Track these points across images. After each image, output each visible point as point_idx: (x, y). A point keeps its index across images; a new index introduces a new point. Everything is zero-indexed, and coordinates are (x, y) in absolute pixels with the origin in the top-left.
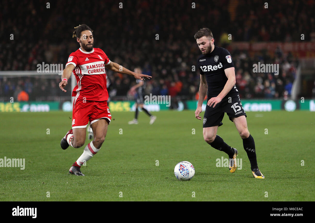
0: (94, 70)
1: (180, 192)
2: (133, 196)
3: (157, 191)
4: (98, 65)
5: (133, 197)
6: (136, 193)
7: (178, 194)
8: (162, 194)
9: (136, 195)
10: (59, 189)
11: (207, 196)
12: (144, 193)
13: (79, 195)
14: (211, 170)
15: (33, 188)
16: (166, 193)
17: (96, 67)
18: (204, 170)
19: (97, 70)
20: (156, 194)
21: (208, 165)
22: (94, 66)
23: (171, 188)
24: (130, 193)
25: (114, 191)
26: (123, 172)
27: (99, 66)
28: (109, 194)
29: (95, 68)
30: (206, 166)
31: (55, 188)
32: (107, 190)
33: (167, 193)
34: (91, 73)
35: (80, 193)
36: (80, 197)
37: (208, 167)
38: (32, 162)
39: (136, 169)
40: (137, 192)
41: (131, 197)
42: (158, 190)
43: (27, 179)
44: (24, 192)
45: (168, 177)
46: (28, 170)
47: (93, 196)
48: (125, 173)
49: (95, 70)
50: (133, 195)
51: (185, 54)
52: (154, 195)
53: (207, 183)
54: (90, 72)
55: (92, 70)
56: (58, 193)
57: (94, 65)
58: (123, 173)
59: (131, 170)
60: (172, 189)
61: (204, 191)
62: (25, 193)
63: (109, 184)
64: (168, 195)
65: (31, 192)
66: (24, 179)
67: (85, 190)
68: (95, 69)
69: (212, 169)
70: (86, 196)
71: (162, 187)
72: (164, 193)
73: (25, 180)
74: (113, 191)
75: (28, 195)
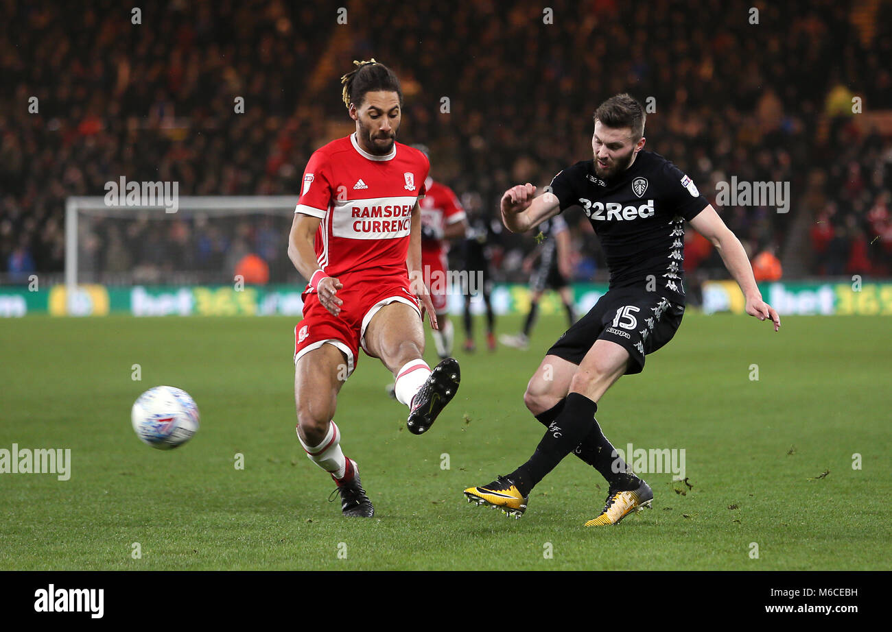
0: (374, 222)
1: (705, 550)
2: (569, 561)
3: (640, 546)
4: (392, 210)
5: (568, 565)
6: (579, 551)
7: (700, 556)
8: (655, 556)
9: (578, 557)
10: (356, 538)
11: (787, 561)
12: (601, 553)
13: (412, 556)
14: (798, 486)
15: (281, 536)
16: (666, 553)
17: (384, 213)
18: (777, 486)
19: (384, 225)
20: (636, 556)
21: (789, 472)
22: (376, 211)
23: (681, 538)
24: (561, 553)
25: (513, 546)
26: (540, 490)
27: (395, 212)
28: (499, 553)
29: (381, 216)
30: (784, 476)
31: (342, 535)
32: (494, 544)
33: (670, 553)
34: (364, 230)
35: (416, 551)
36: (414, 563)
37: (788, 476)
38: (277, 460)
39: (577, 482)
40: (581, 548)
41: (563, 562)
42: (643, 545)
43: (262, 509)
44: (255, 547)
45: (672, 506)
46: (265, 482)
47: (453, 561)
48: (545, 493)
49: (379, 223)
50: (568, 558)
51: (723, 148)
52: (631, 558)
53: (786, 525)
54: (360, 226)
55: (369, 222)
56: (353, 550)
57: (380, 208)
58: (540, 494)
59: (564, 486)
60: (682, 541)
61: (778, 546)
62: (256, 550)
63: (501, 526)
64: (672, 558)
65: (276, 548)
66: (253, 509)
67: (430, 544)
68: (378, 219)
69: (801, 484)
70: (432, 559)
71: (653, 536)
72: (658, 554)
73: (256, 512)
74: (511, 547)
75: (265, 557)
